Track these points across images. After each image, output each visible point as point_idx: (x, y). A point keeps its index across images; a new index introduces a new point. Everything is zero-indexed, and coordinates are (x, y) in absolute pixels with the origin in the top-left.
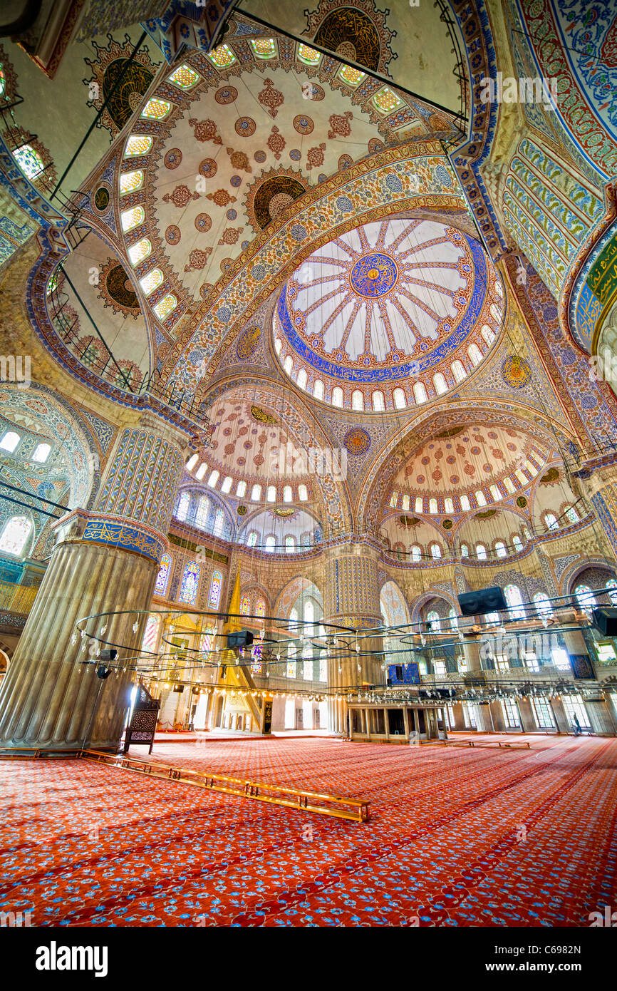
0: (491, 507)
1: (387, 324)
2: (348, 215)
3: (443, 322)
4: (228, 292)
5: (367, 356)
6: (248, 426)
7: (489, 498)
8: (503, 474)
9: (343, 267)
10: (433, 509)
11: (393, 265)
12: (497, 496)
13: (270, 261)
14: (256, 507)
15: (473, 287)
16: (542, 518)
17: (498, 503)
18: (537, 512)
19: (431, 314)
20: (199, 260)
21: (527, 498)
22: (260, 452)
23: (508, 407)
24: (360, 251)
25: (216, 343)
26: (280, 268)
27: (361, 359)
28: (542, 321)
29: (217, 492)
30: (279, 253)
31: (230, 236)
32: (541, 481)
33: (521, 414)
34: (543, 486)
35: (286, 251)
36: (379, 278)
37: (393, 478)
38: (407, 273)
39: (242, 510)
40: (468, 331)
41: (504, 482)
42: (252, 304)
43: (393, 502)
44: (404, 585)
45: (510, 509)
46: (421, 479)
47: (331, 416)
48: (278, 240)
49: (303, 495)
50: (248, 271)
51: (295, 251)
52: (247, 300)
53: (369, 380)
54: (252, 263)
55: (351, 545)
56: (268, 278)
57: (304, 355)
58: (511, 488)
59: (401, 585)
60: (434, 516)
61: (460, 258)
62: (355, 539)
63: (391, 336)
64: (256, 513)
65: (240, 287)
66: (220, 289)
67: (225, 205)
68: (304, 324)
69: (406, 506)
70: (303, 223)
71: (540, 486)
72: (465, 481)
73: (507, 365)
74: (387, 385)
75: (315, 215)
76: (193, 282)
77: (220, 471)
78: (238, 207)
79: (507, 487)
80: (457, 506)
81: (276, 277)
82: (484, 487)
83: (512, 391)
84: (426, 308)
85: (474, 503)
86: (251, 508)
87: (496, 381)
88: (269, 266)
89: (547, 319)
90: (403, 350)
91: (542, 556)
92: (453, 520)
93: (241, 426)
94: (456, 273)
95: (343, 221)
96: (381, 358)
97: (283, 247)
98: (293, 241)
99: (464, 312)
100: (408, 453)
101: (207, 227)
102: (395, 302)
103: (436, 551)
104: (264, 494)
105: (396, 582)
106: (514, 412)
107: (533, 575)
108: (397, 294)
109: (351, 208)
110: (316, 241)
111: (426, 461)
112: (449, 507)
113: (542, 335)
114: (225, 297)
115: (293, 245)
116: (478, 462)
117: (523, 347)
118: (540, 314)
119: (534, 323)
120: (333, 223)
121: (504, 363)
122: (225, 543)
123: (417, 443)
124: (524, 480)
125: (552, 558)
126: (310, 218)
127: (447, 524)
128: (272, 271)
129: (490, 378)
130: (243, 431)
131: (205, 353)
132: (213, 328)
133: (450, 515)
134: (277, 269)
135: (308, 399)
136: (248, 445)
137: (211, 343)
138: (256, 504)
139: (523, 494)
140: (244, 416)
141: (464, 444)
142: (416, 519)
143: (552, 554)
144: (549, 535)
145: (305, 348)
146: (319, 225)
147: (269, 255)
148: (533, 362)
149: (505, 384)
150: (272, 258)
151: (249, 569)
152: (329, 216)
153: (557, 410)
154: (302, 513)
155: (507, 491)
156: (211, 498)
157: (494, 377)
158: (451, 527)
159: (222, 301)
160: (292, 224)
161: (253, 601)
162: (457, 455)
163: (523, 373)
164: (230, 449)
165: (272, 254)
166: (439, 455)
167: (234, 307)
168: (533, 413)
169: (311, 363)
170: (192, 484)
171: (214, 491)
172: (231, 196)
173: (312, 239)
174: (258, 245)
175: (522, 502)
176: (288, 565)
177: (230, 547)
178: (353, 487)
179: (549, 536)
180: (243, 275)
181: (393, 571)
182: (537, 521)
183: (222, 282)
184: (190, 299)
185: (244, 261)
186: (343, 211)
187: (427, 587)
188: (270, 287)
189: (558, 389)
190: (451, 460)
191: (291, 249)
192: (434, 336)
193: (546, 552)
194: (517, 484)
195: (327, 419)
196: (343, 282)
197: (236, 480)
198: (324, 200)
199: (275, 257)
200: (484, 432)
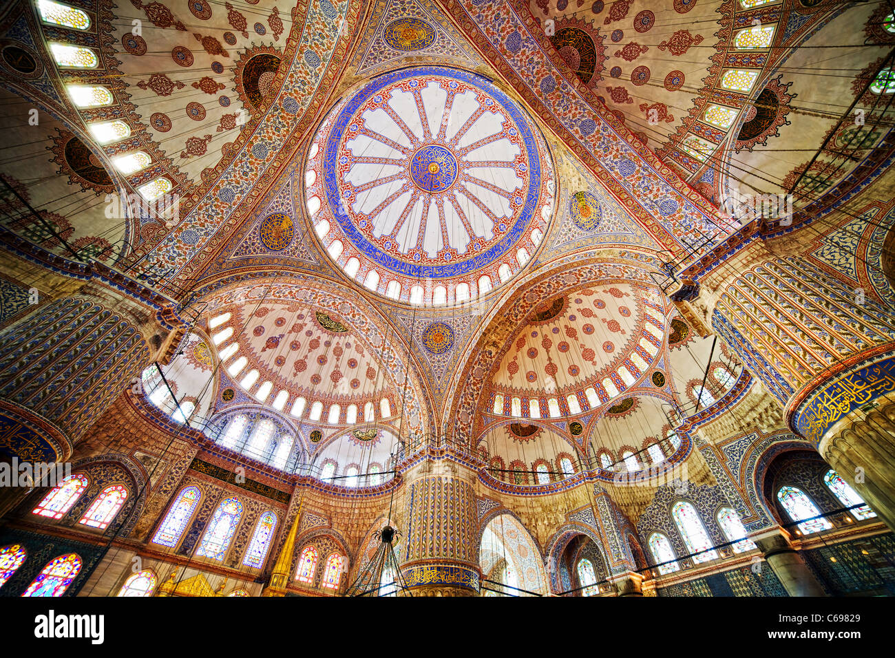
0: (623, 395)
1: (462, 215)
2: (320, 70)
3: (512, 196)
4: (229, 173)
5: (447, 251)
6: (319, 337)
7: (621, 386)
8: (627, 350)
9: (400, 166)
10: (555, 411)
11: (449, 154)
12: (629, 380)
13: (270, 138)
14: (333, 431)
15: (526, 149)
16: (689, 393)
17: (632, 389)
18: (681, 387)
19: (499, 192)
20: (197, 147)
21: (663, 371)
22: (337, 366)
23: (590, 253)
24: (411, 147)
25: (218, 223)
26: (282, 144)
27: (441, 255)
28: (582, 138)
29: (286, 417)
30: (277, 129)
31: (227, 122)
32: (670, 342)
33: (604, 256)
34: (675, 349)
35: (284, 126)
36: (441, 171)
37: (490, 378)
38: (464, 159)
39: (316, 436)
40: (537, 196)
41: (632, 359)
42: (258, 183)
43: (498, 408)
44: (530, 520)
45: (647, 392)
46: (531, 377)
47: (405, 313)
48: (273, 116)
49: (386, 412)
50: (248, 151)
51: (293, 125)
52: (252, 179)
53: (451, 274)
54: (252, 142)
55: (430, 461)
56: (271, 156)
57: (376, 258)
58: (643, 366)
59: (524, 520)
60: (557, 420)
61: (503, 124)
62: (433, 454)
63: (468, 226)
64: (333, 438)
65: (242, 167)
66: (220, 171)
67: (215, 92)
68: (370, 228)
69: (516, 411)
70: (290, 94)
71: (671, 350)
72: (587, 370)
73: (574, 207)
74: (472, 276)
75: (297, 82)
76: (194, 169)
77: (289, 391)
78: (228, 92)
79: (637, 365)
80: (584, 404)
81: (279, 153)
82: (611, 372)
83: (589, 234)
84: (494, 189)
85: (603, 395)
86: (327, 433)
87: (570, 230)
88: (270, 144)
89: (587, 134)
90: (483, 237)
91: (704, 448)
92: (582, 422)
93: (311, 338)
94: (506, 141)
95: (320, 77)
96: (462, 250)
97: (280, 123)
98: (287, 115)
99: (528, 178)
100: (503, 343)
101: (202, 116)
102: (463, 190)
103: (567, 466)
104: (343, 415)
105: (517, 516)
106: (597, 257)
107: (707, 482)
108: (463, 183)
109: (319, 61)
110: (308, 110)
111: (533, 353)
112: (574, 407)
113: (588, 153)
114: (227, 178)
115: (289, 119)
116: (594, 342)
117: (580, 179)
118: (577, 132)
119: (574, 143)
120: (314, 84)
121: (571, 207)
122: (286, 475)
123: (510, 329)
124: (652, 350)
125: (718, 446)
126: (294, 87)
127: (575, 428)
128: (275, 148)
129: (563, 230)
130: (314, 345)
131: (203, 233)
132: (214, 208)
133: (577, 417)
134: (279, 145)
135: (374, 297)
136: (322, 360)
137: (211, 223)
138: (334, 428)
139: (658, 368)
140: (310, 325)
141: (573, 324)
142: (532, 426)
143: (717, 441)
144: (703, 414)
145: (375, 250)
146: (304, 91)
147: (268, 132)
148: (596, 191)
149: (579, 230)
150: (271, 135)
151: (319, 511)
152: (307, 77)
153: (639, 233)
154: (384, 432)
155: (638, 371)
156: (276, 422)
157: (566, 226)
158: (580, 431)
159: (223, 182)
160: (282, 98)
161: (324, 557)
162: (569, 340)
163: (592, 210)
164: (300, 366)
165: (270, 131)
166: (547, 344)
167: (238, 187)
168: (617, 250)
169: (385, 265)
170: (249, 405)
171: (282, 414)
172: (218, 82)
173: (305, 109)
174: (253, 124)
175: (659, 379)
176: (370, 502)
177: (294, 481)
178: (437, 392)
179: (703, 416)
180: (244, 155)
181: (508, 500)
182: (683, 398)
183: (223, 165)
184: (189, 183)
185: (242, 141)
186: (315, 66)
187: (562, 519)
188: (275, 164)
189: (627, 205)
190: (564, 347)
191: (288, 123)
192: (509, 213)
193: (707, 440)
194: (647, 358)
195: (400, 317)
196: (404, 181)
197: (310, 401)
198: (295, 62)
199: (274, 134)
200: (588, 302)
